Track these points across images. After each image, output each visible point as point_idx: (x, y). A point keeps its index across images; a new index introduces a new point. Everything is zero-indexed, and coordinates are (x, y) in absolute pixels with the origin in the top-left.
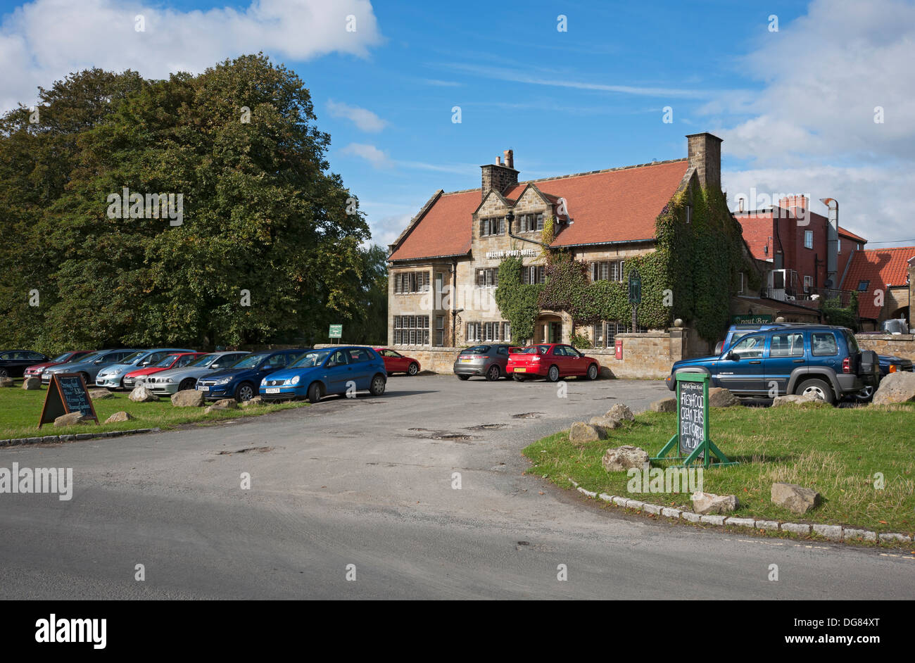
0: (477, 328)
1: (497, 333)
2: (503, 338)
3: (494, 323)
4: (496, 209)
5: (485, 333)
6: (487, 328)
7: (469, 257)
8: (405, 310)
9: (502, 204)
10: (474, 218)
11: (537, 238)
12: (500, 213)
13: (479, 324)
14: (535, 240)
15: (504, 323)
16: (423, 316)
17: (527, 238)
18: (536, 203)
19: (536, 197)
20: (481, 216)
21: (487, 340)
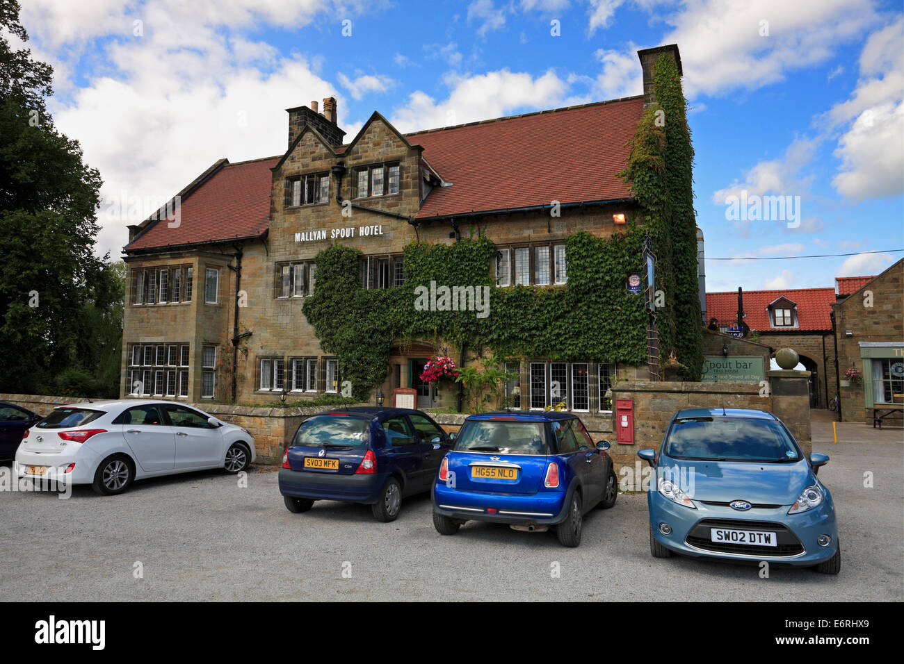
0: (275, 368)
1: (312, 378)
2: (323, 386)
3: (307, 358)
4: (314, 159)
5: (290, 377)
6: (294, 368)
7: (262, 240)
8: (148, 334)
9: (325, 151)
10: (274, 176)
11: (389, 206)
12: (320, 165)
13: (280, 359)
14: (386, 210)
15: (326, 358)
16: (179, 344)
17: (371, 207)
18: (388, 145)
19: (387, 135)
20: (287, 173)
21: (295, 390)
